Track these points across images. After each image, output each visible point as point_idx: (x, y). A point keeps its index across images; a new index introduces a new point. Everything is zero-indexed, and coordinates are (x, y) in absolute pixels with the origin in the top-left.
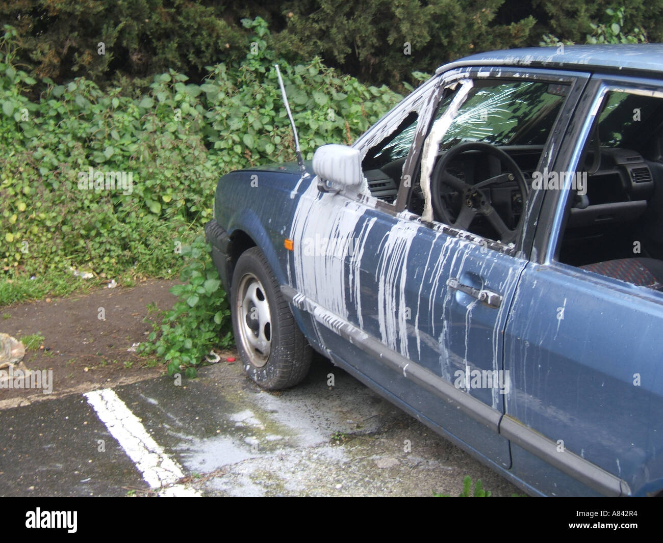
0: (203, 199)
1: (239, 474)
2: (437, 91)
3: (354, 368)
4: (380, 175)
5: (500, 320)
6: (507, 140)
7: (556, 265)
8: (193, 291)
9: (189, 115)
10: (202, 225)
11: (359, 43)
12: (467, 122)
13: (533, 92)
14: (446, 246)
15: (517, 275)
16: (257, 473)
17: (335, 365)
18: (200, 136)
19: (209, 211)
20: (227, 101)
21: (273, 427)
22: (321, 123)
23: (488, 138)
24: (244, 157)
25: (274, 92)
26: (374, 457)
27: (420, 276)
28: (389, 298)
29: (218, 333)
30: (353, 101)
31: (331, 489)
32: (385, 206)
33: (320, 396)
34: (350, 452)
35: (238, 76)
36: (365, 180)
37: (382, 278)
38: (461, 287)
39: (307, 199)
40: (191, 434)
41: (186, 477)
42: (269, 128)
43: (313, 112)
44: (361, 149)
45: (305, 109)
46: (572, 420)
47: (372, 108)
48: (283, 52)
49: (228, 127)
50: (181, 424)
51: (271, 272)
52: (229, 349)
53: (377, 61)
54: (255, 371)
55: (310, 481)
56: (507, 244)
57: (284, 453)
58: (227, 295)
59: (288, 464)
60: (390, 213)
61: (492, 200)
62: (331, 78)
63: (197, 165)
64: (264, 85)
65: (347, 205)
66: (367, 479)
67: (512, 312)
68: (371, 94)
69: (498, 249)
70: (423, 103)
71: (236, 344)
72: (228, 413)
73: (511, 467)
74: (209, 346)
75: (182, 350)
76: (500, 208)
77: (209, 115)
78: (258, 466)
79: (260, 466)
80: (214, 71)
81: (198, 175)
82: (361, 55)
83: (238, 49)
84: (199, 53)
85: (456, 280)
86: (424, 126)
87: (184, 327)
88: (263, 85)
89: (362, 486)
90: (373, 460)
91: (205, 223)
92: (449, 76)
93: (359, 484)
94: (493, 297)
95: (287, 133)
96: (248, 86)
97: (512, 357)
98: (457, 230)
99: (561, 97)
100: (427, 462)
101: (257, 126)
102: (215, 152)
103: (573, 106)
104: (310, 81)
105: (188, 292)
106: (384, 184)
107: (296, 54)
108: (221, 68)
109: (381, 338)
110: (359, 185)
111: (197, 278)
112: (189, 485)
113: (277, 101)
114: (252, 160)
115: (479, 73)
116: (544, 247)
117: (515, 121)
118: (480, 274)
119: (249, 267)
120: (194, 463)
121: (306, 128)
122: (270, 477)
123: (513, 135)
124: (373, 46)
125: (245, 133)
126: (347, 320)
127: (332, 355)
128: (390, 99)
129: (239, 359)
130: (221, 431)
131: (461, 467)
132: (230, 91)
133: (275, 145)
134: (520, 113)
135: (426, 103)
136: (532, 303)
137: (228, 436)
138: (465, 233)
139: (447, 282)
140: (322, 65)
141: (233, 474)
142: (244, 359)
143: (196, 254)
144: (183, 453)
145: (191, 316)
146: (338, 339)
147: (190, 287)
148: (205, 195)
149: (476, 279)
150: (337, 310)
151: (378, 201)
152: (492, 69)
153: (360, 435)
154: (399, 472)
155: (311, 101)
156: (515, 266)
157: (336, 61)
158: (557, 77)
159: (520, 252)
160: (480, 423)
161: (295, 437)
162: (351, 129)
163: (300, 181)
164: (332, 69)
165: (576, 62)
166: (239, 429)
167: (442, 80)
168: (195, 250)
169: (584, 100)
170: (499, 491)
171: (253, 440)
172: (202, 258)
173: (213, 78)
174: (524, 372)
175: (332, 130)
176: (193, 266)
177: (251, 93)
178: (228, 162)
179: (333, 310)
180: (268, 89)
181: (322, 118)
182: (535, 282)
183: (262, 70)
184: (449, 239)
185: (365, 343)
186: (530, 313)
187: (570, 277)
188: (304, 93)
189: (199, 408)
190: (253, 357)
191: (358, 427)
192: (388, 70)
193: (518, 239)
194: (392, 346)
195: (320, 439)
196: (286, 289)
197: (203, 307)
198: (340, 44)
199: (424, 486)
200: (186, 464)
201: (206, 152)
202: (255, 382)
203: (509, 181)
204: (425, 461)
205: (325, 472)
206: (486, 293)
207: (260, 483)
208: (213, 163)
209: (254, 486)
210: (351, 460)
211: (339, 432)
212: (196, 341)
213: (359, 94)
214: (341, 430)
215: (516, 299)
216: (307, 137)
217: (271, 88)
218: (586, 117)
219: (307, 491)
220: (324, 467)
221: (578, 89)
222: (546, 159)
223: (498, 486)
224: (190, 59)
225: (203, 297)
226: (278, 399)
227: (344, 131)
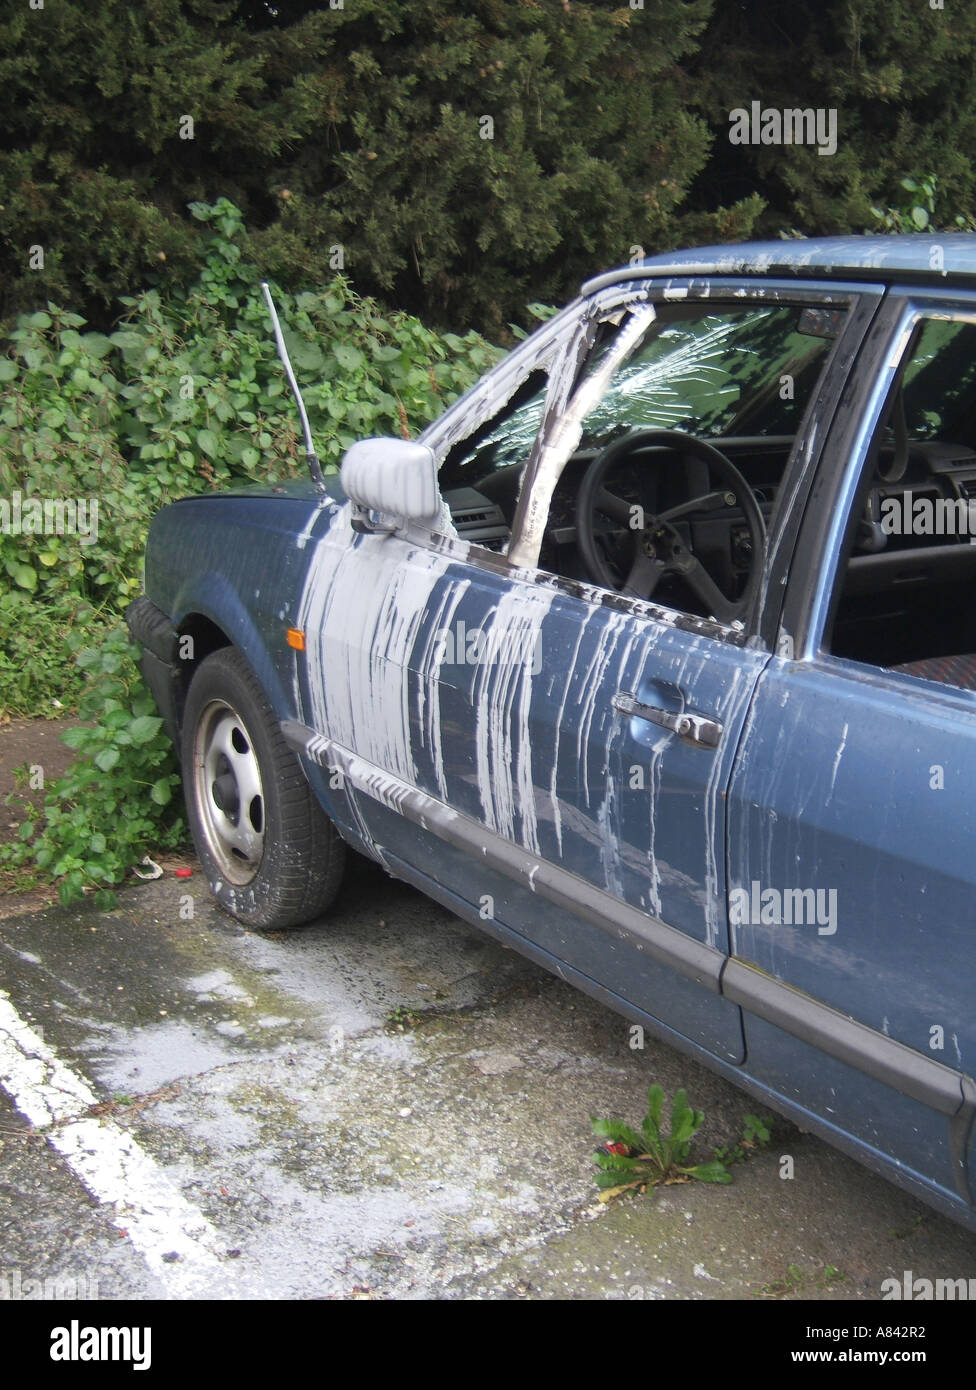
0: (120, 560)
1: (206, 1094)
2: (585, 328)
3: (430, 880)
4: (474, 499)
5: (719, 771)
6: (719, 428)
7: (826, 660)
8: (108, 739)
9: (89, 393)
10: (118, 611)
11: (423, 250)
12: (641, 393)
13: (769, 332)
14: (610, 629)
15: (750, 682)
16: (242, 1092)
17: (393, 875)
18: (112, 434)
19: (133, 582)
20: (163, 366)
21: (272, 1001)
22: (350, 406)
23: (684, 423)
24: (200, 476)
25: (256, 346)
26: (474, 1053)
27: (558, 691)
28: (498, 738)
29: (158, 822)
30: (413, 362)
31: (390, 1118)
32: (487, 557)
33: (362, 940)
34: (425, 1045)
35: (184, 316)
36: (446, 507)
37: (484, 697)
38: (641, 709)
39: (330, 548)
40: (109, 1019)
41: (104, 1103)
42: (249, 417)
43: (334, 387)
44: (435, 447)
45: (318, 380)
46: (859, 965)
47: (449, 376)
48: (273, 267)
49: (167, 415)
50: (88, 1000)
51: (262, 696)
52: (178, 852)
53: (458, 284)
54: (232, 893)
55: (348, 1103)
56: (728, 623)
57: (295, 1052)
58: (172, 746)
59: (304, 1073)
60: (496, 570)
61: (693, 544)
62: (369, 317)
63: (107, 493)
64: (237, 334)
65: (410, 556)
66: (461, 1096)
67: (743, 755)
68: (448, 349)
69: (711, 633)
70: (557, 352)
71: (193, 842)
72: (183, 977)
73: (744, 1060)
74: (140, 846)
75: (87, 856)
76: (710, 560)
77: (129, 392)
78: (245, 1079)
79: (248, 1078)
80: (136, 307)
81: (109, 511)
82: (426, 273)
83: (183, 262)
84: (105, 271)
85: (630, 696)
86: (559, 398)
87: (89, 812)
88: (232, 332)
89: (450, 1110)
90: (471, 1060)
91: (125, 608)
92: (608, 299)
93: (446, 1107)
94: (704, 727)
95: (283, 426)
96: (204, 335)
97: (744, 843)
98: (629, 599)
99: (824, 340)
100: (578, 1060)
101: (225, 413)
102: (143, 466)
103: (852, 349)
104: (328, 325)
105: (95, 741)
106: (481, 516)
107: (299, 270)
108: (150, 301)
109: (483, 818)
110: (434, 517)
111: (114, 713)
112: (110, 1120)
113: (262, 365)
114: (216, 481)
115: (666, 290)
116: (802, 626)
117: (736, 389)
118: (678, 682)
119: (217, 688)
120: (116, 1076)
121: (320, 417)
122: (269, 1098)
123: (730, 417)
124: (449, 255)
125: (201, 427)
126: (414, 783)
127: (385, 856)
128: (486, 359)
129: (200, 872)
130: (169, 1013)
131: (643, 1069)
132: (170, 346)
133: (261, 451)
134: (743, 374)
135: (563, 352)
136: (781, 735)
137: (183, 1021)
138: (646, 605)
139: (614, 701)
140: (350, 293)
141: (195, 1094)
142: (209, 870)
143: (110, 664)
144: (95, 1056)
145: (102, 790)
146: (397, 821)
147: (101, 732)
148: (124, 550)
149: (669, 693)
150: (395, 766)
151: (471, 548)
152: (691, 282)
153: (445, 1013)
154: (522, 1080)
155: (331, 362)
156: (745, 664)
157: (377, 284)
158: (820, 295)
159: (755, 639)
160: (683, 976)
161: (315, 1020)
162: (410, 418)
163: (316, 514)
164: (371, 300)
165: (856, 265)
166: (205, 1007)
167: (593, 306)
168: (108, 657)
169: (874, 337)
170: (720, 1113)
171: (232, 1027)
172: (123, 673)
173: (134, 320)
174: (769, 871)
175: (373, 421)
176: (106, 689)
177: (211, 349)
178: (169, 486)
179: (386, 766)
180: (244, 341)
181: (352, 396)
182: (787, 695)
183: (233, 303)
184: (614, 617)
185: (452, 828)
186: (777, 754)
187: (854, 682)
188: (315, 347)
189: (123, 969)
190: (228, 866)
191: (440, 996)
192: (479, 303)
193: (750, 613)
194: (506, 832)
195: (364, 1022)
196: (291, 727)
197: (127, 770)
198: (384, 250)
199: (574, 1106)
200: (100, 1078)
201: (123, 467)
202: (232, 915)
203: (726, 506)
204: (574, 1059)
205: (378, 1086)
206: (690, 720)
207: (250, 1111)
208: (138, 487)
209: (236, 1118)
210: (429, 1061)
211: (402, 1006)
212: (113, 837)
213: (425, 350)
214: (405, 1004)
215: (749, 730)
216: (324, 435)
217: (250, 339)
218: (879, 371)
219: (343, 1123)
220: (375, 1076)
221: (861, 317)
222: (802, 454)
223: (717, 1103)
224: (88, 284)
225: (127, 750)
226: (279, 946)
227: (397, 422)
